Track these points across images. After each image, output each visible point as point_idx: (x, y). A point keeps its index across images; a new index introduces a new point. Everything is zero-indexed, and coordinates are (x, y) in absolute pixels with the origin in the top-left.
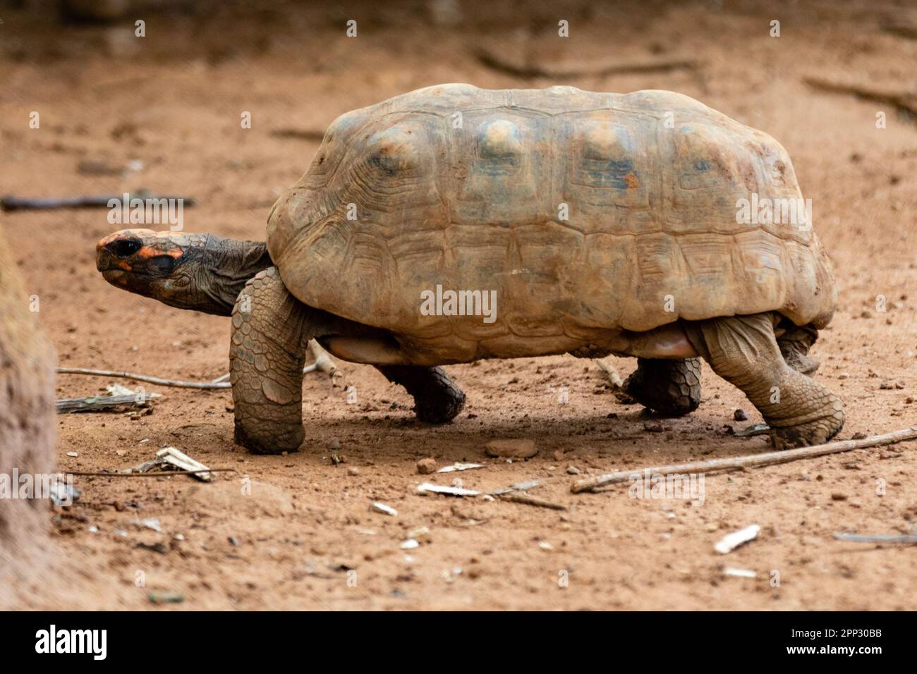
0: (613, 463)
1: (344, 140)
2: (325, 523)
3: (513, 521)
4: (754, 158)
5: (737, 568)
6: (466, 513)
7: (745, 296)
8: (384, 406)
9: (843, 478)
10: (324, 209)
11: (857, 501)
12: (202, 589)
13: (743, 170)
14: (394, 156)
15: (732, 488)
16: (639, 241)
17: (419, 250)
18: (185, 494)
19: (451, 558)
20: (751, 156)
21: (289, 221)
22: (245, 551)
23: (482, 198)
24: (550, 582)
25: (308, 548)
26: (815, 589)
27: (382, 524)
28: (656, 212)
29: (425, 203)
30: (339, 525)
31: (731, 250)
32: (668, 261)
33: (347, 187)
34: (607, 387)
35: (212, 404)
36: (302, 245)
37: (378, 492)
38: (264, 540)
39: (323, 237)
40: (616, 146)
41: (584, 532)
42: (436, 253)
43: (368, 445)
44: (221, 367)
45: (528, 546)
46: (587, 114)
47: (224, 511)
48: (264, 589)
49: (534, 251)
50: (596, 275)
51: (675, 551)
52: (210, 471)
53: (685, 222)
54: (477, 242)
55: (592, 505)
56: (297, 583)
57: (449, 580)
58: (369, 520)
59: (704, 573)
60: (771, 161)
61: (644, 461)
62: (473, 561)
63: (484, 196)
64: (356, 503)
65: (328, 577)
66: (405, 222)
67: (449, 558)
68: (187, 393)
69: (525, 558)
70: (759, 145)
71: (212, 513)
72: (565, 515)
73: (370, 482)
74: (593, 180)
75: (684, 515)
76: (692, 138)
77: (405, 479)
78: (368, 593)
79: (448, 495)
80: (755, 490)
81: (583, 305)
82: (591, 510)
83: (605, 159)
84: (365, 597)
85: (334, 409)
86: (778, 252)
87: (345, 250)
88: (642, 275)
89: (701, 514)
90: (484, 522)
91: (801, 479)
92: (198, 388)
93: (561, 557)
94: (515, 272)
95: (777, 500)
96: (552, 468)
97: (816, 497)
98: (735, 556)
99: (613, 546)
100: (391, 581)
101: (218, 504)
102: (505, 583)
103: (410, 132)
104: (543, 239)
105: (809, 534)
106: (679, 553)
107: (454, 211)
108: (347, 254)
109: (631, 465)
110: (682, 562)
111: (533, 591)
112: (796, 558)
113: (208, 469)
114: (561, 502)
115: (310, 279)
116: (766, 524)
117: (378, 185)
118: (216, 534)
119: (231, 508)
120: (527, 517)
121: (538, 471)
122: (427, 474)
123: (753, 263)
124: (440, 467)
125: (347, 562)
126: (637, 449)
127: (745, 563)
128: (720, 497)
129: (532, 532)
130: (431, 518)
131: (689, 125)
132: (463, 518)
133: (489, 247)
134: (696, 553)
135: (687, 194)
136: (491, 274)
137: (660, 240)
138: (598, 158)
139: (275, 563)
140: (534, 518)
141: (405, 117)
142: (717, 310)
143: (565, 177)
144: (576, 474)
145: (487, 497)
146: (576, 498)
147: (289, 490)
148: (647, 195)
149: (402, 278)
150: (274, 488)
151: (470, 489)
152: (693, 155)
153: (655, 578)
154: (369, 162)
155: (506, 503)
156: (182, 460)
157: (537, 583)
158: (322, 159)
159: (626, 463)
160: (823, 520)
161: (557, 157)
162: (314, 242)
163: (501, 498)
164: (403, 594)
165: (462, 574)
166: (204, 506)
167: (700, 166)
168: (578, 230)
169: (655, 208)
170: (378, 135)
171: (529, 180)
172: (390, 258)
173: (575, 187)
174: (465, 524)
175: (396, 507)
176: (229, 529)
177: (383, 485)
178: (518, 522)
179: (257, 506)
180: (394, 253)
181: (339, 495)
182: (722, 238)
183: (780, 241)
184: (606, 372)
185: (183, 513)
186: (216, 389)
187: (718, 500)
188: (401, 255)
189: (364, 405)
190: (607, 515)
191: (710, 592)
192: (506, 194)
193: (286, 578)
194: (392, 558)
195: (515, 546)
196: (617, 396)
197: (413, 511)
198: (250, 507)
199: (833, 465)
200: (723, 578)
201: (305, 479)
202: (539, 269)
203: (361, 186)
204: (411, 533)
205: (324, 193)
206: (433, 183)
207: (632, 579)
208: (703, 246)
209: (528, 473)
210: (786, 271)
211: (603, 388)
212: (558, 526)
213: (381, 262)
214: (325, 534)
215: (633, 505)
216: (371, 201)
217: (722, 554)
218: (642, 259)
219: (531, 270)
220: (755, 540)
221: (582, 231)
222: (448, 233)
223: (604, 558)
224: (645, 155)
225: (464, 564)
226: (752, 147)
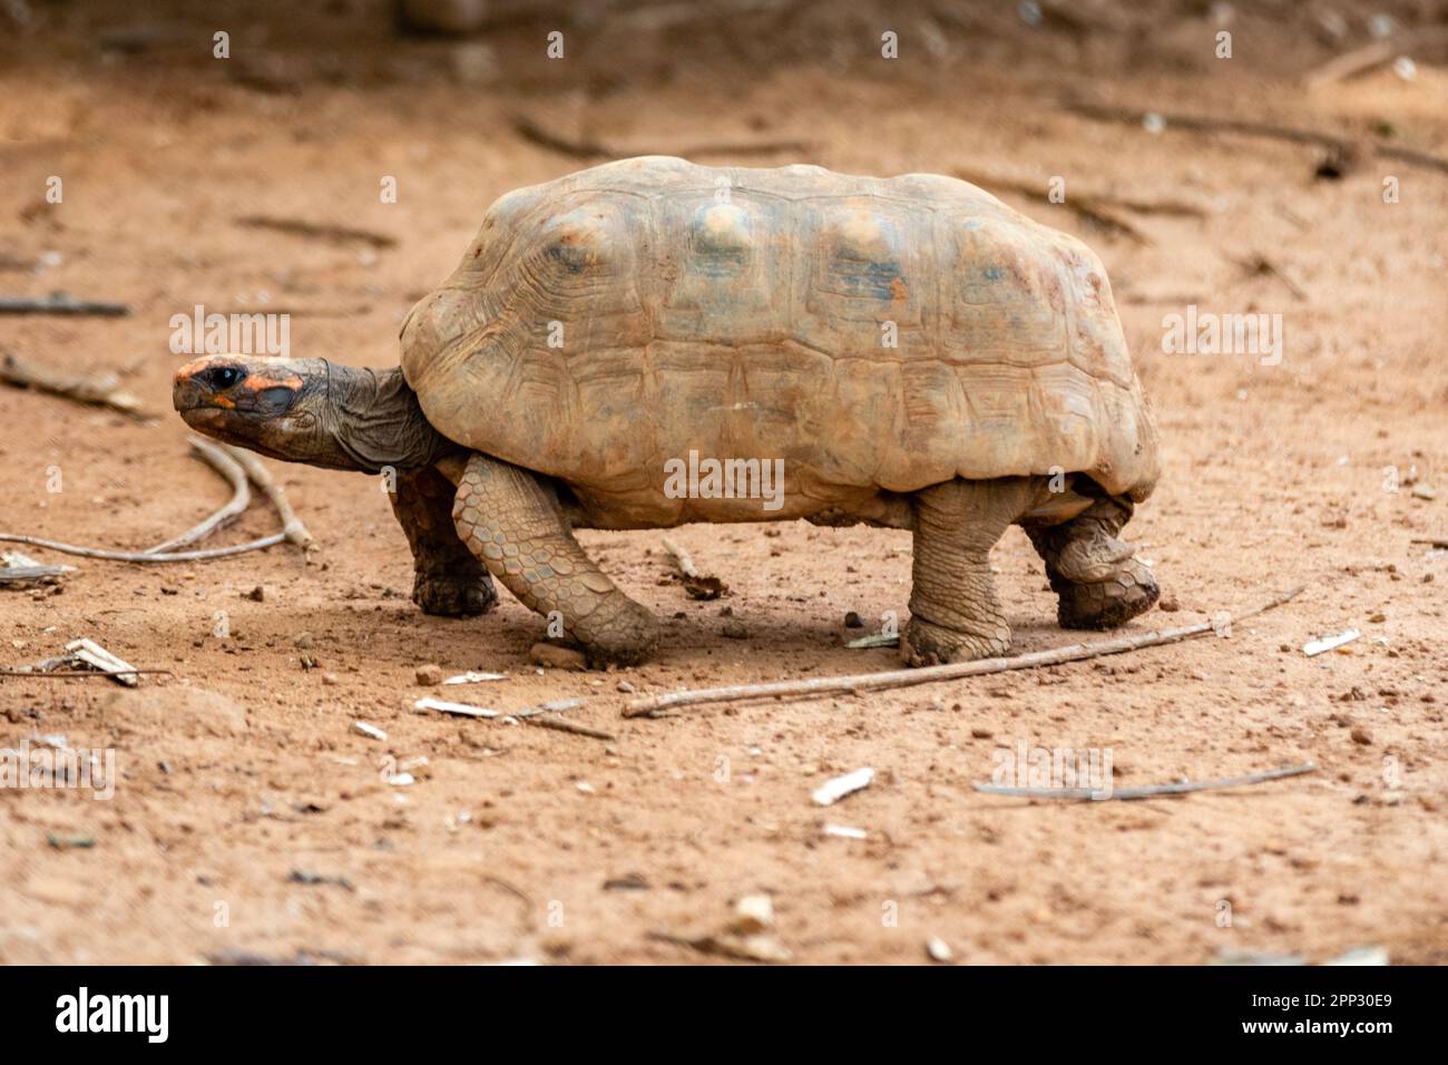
0: (680, 679)
1: (511, 225)
2: (289, 747)
3: (542, 752)
4: (1060, 268)
5: (841, 825)
6: (479, 739)
7: (1045, 449)
8: (374, 593)
9: (989, 709)
10: (481, 316)
11: (1005, 740)
12: (120, 830)
13: (1046, 283)
14: (579, 246)
15: (839, 718)
16: (907, 371)
17: (609, 373)
18: (102, 702)
19: (456, 799)
20: (1057, 265)
21: (434, 331)
22: (180, 781)
23: (697, 307)
24: (589, 835)
25: (265, 781)
26: (945, 857)
27: (365, 751)
28: (930, 333)
29: (619, 310)
30: (308, 751)
31: (1028, 388)
32: (943, 398)
33: (514, 287)
34: (675, 577)
35: (142, 582)
36: (450, 363)
37: (362, 707)
38: (206, 767)
39: (480, 352)
40: (879, 242)
41: (637, 770)
42: (633, 378)
43: (351, 645)
44: (157, 533)
45: (561, 787)
46: (840, 200)
47: (154, 727)
48: (204, 834)
49: (764, 379)
50: (846, 414)
51: (758, 800)
52: (137, 673)
53: (967, 348)
54: (688, 365)
55: (649, 734)
56: (248, 827)
57: (453, 828)
58: (349, 745)
59: (797, 831)
60: (1082, 273)
61: (722, 677)
62: (487, 805)
63: (701, 304)
64: (333, 722)
65: (291, 820)
66: (592, 335)
67: (455, 800)
68: (110, 568)
69: (556, 803)
70: (1066, 251)
71: (137, 729)
72: (612, 747)
73: (351, 693)
74: (846, 287)
75: (773, 751)
76: (979, 237)
77: (399, 692)
78: (344, 843)
79: (454, 715)
80: (869, 720)
81: (828, 454)
82: (648, 741)
83: (864, 260)
84: (340, 849)
85: (307, 594)
86: (1090, 394)
87: (510, 370)
88: (908, 415)
89: (796, 751)
90: (503, 752)
91: (932, 708)
92: (124, 560)
93: (605, 801)
94: (738, 406)
95: (899, 736)
96: (597, 683)
97: (950, 733)
98: (839, 809)
99: (675, 790)
100: (375, 828)
101: (146, 717)
102: (528, 835)
103: (601, 216)
104: (777, 363)
105: (940, 782)
106: (764, 803)
107: (659, 323)
108: (511, 375)
109: (704, 683)
110: (768, 815)
111: (566, 847)
112: (920, 815)
113: (135, 670)
114: (607, 729)
115: (459, 408)
116: (883, 768)
117: (557, 285)
118: (142, 757)
119: (163, 723)
120: (561, 748)
121: (578, 687)
122: (429, 685)
123: (1057, 406)
124: (447, 677)
125: (317, 801)
126: (714, 662)
127: (852, 819)
128: (821, 729)
129: (566, 767)
130: (433, 746)
131: (976, 219)
132: (475, 746)
133: (705, 371)
134: (787, 802)
135: (972, 311)
136: (706, 409)
137: (933, 370)
138: (855, 258)
139: (219, 799)
140: (570, 749)
141: (595, 196)
142: (1008, 467)
143: (810, 282)
144: (629, 692)
145: (509, 719)
146: (628, 724)
147: (243, 701)
148: (919, 310)
149: (586, 409)
150: (223, 698)
151: (487, 707)
152: (981, 258)
153: (730, 836)
154: (545, 254)
155: (533, 728)
156: (100, 657)
157: (572, 836)
158: (479, 251)
159: (697, 679)
160: (960, 764)
161: (799, 256)
162: (466, 360)
163: (528, 721)
164: (391, 846)
165: (471, 822)
166: (127, 720)
167: (990, 274)
168: (826, 352)
169: (928, 328)
170: (558, 219)
171: (762, 285)
172: (571, 382)
173: (822, 296)
174: (478, 754)
175: (387, 729)
176: (159, 751)
177: (370, 699)
178: (549, 753)
179: (199, 721)
180: (577, 376)
181: (310, 711)
182: (1016, 372)
183: (1092, 379)
184: (675, 556)
185: (98, 727)
186: (150, 563)
187: (820, 733)
188: (585, 379)
189: (347, 590)
190: (669, 749)
191: (803, 855)
192: (731, 302)
193: (234, 820)
194: (378, 797)
195: (544, 786)
196: (688, 589)
197: (408, 734)
198: (188, 722)
199: (975, 691)
200: (822, 838)
201: (265, 688)
202: (771, 404)
203: (533, 286)
204: (405, 765)
205: (482, 295)
206: (631, 284)
207: (699, 835)
208: (990, 380)
209: (564, 689)
210: (1100, 420)
211: (670, 578)
212: (602, 761)
213: (558, 388)
214: (289, 761)
215: (705, 736)
216: (547, 305)
217: (821, 806)
218: (908, 394)
219: (760, 404)
220: (866, 788)
221: (830, 355)
222: (650, 351)
223: (663, 807)
224: (917, 256)
225: (475, 808)
226: (1057, 252)
